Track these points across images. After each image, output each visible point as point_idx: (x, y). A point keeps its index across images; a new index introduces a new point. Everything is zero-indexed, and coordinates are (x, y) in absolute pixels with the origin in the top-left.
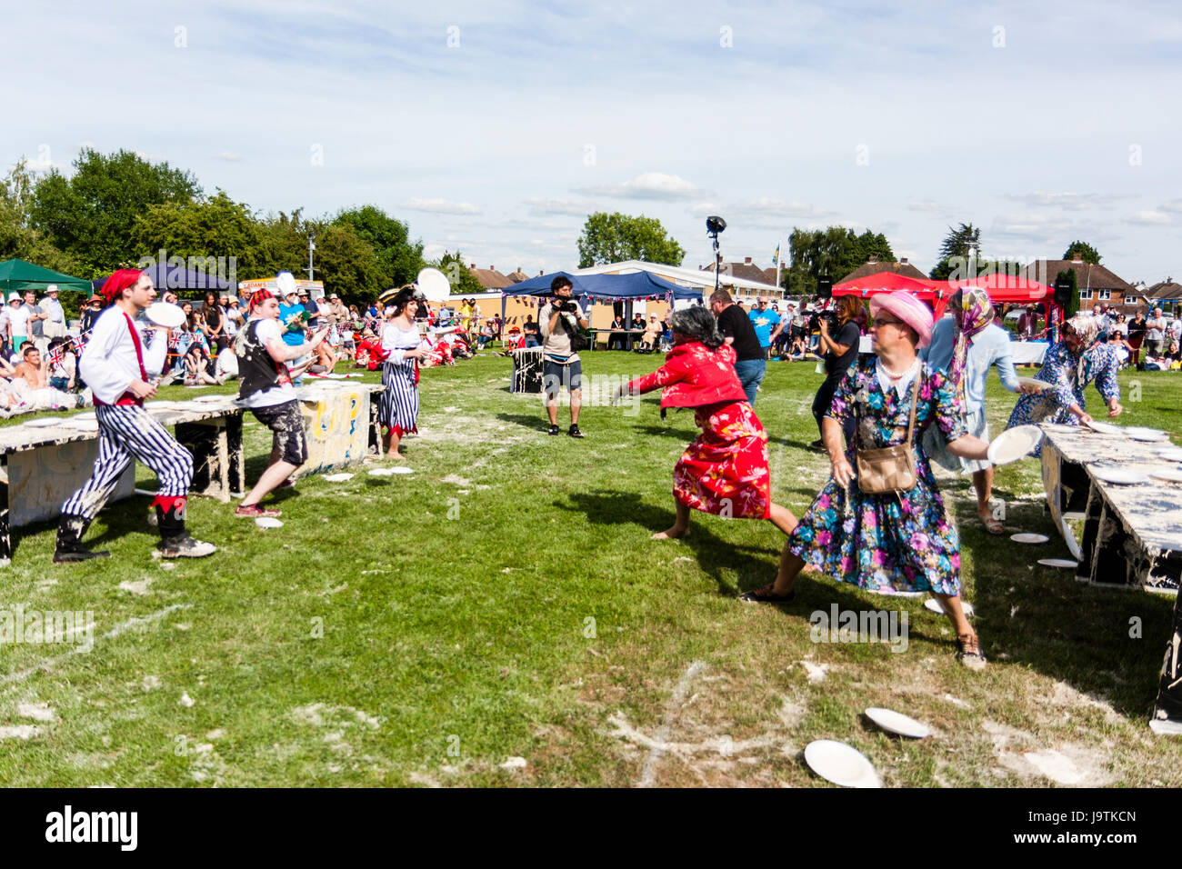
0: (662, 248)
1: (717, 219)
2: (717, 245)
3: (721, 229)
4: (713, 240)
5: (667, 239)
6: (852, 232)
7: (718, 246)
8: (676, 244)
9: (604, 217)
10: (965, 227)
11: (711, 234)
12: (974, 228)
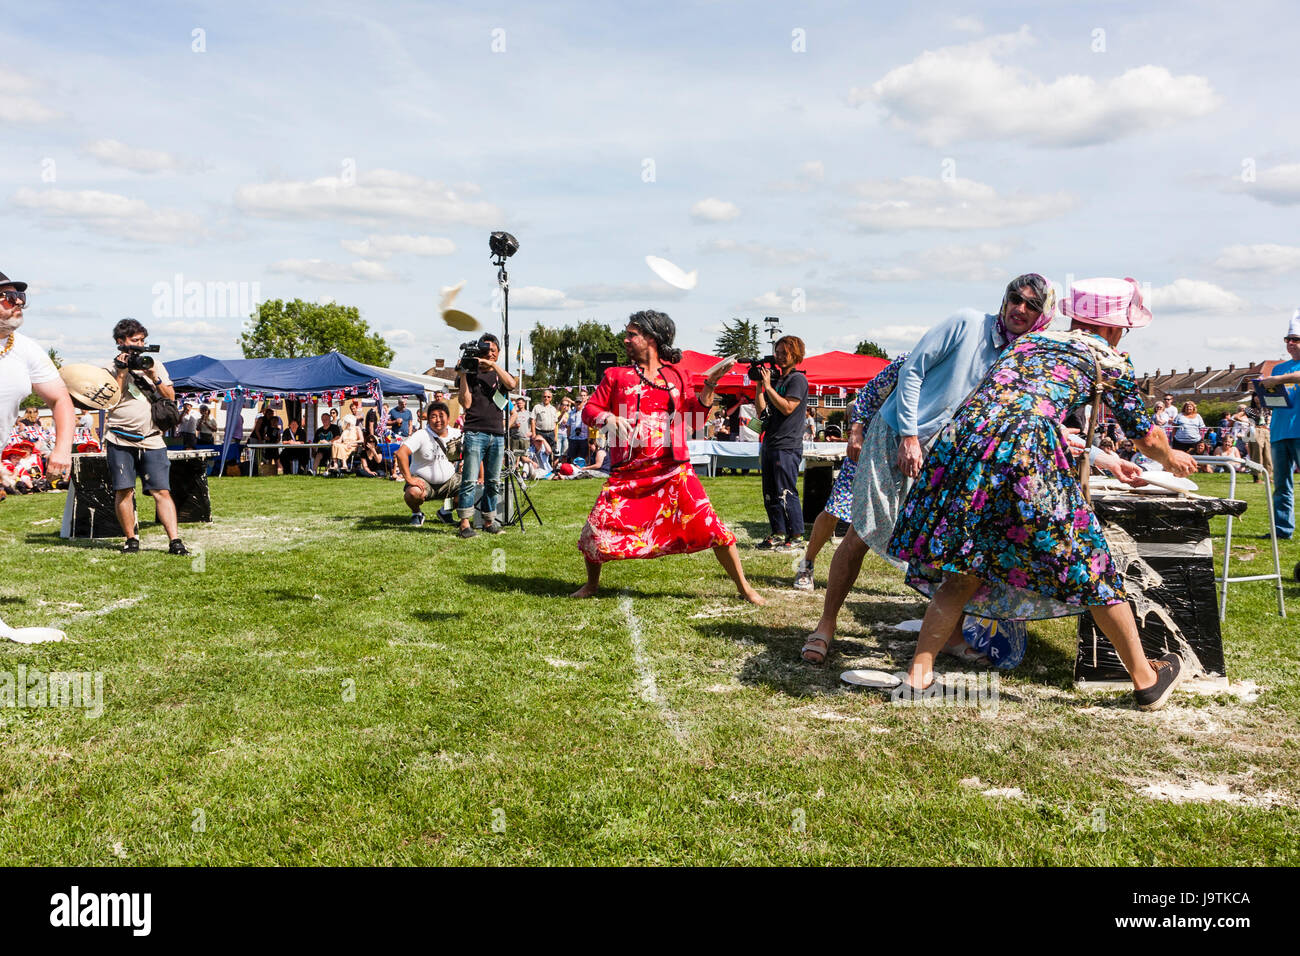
0: (363, 346)
1: (505, 236)
2: (503, 276)
3: (511, 251)
4: (499, 268)
5: (369, 334)
6: (608, 330)
7: (505, 277)
8: (382, 342)
9: (278, 305)
10: (741, 324)
11: (496, 258)
12: (751, 325)
